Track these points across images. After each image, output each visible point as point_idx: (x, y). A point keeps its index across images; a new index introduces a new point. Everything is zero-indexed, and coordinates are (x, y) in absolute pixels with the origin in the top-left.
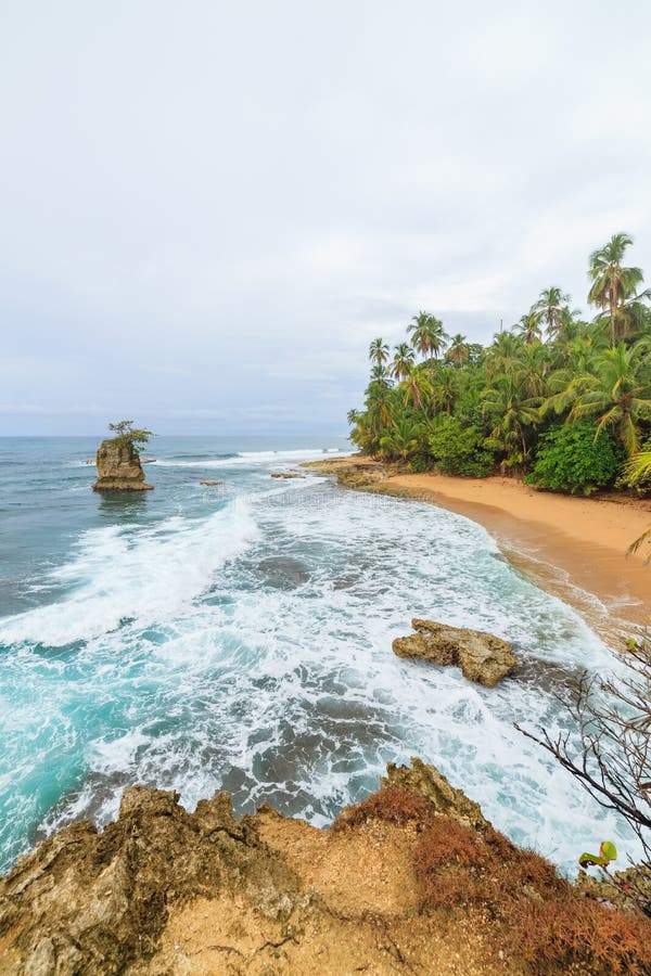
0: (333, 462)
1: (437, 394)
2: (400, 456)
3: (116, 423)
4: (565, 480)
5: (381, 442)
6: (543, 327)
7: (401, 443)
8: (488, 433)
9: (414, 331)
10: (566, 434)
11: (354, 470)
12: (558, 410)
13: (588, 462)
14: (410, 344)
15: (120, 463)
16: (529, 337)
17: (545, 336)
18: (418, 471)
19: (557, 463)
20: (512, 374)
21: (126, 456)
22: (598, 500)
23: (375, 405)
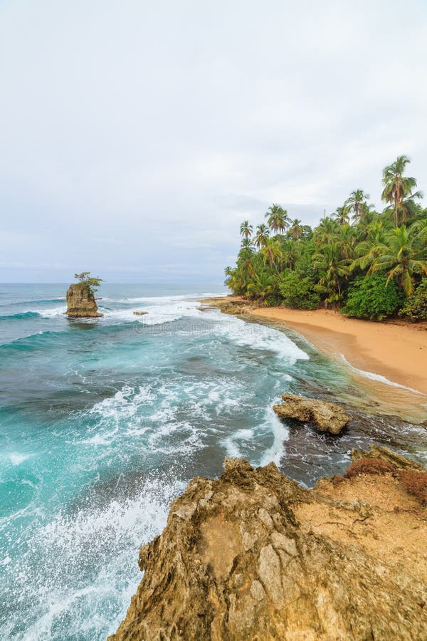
0: (216, 300)
1: (283, 257)
2: (260, 296)
3: (79, 273)
4: (367, 311)
5: (248, 287)
6: (351, 215)
7: (260, 287)
8: (317, 282)
9: (269, 217)
10: (367, 282)
11: (231, 305)
12: (363, 267)
13: (381, 300)
14: (267, 225)
15: (82, 299)
16: (342, 220)
17: (352, 221)
18: (271, 306)
19: (361, 301)
20: (333, 242)
21: (86, 295)
22: (386, 323)
23: (244, 264)
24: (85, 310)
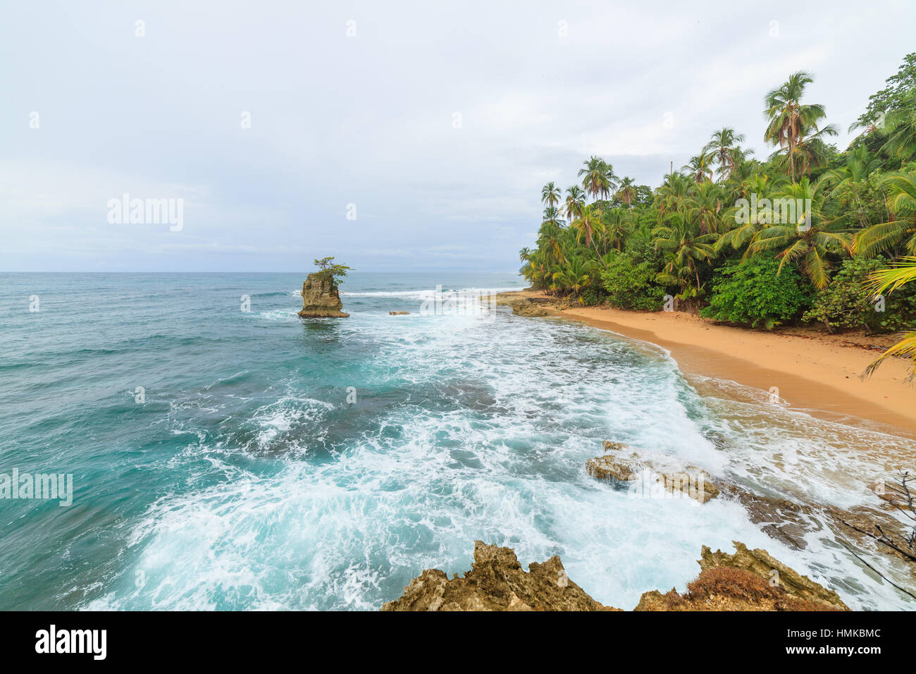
0: (506, 296)
1: (607, 232)
2: (572, 290)
3: (320, 259)
4: (745, 313)
5: (554, 277)
6: (714, 167)
7: (573, 278)
8: (660, 269)
9: (585, 175)
10: (745, 268)
11: (528, 303)
12: (736, 245)
13: (770, 296)
14: (581, 187)
15: (322, 293)
16: (699, 177)
17: (716, 175)
18: (589, 305)
19: (735, 298)
20: (685, 209)
21: (327, 288)
22: (782, 334)
23: (547, 243)
24: (325, 307)
